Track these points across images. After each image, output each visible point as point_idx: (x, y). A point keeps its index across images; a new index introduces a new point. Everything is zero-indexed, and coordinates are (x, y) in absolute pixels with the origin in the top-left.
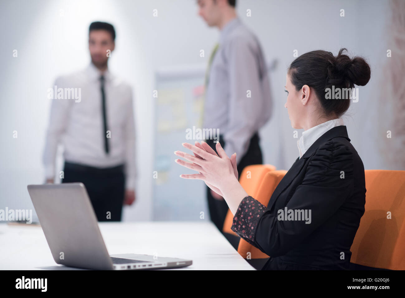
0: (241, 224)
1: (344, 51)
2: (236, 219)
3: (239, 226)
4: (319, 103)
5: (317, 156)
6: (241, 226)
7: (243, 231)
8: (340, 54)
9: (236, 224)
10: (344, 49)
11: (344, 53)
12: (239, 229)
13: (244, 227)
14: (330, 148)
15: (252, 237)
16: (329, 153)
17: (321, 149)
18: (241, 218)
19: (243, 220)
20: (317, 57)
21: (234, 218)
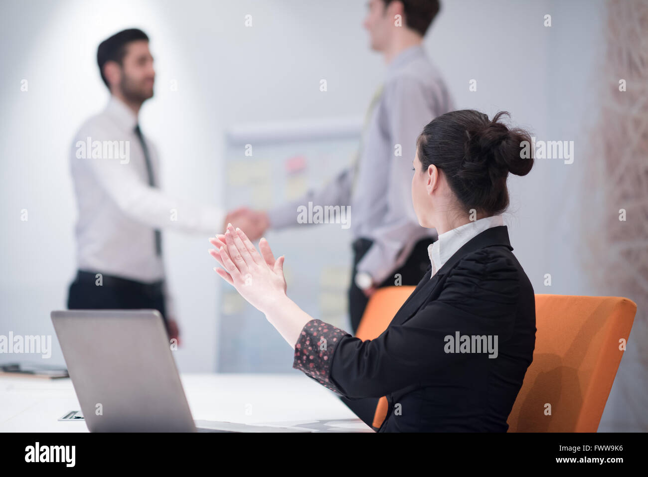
0: (307, 354)
1: (503, 116)
2: (299, 346)
3: (305, 357)
4: (453, 195)
5: (460, 269)
6: (308, 357)
7: (311, 365)
8: (496, 121)
9: (298, 354)
10: (503, 113)
11: (503, 120)
12: (304, 362)
13: (311, 357)
14: (482, 259)
15: (326, 373)
16: (481, 266)
17: (467, 260)
18: (307, 345)
19: (310, 348)
20: (456, 123)
21: (296, 346)
